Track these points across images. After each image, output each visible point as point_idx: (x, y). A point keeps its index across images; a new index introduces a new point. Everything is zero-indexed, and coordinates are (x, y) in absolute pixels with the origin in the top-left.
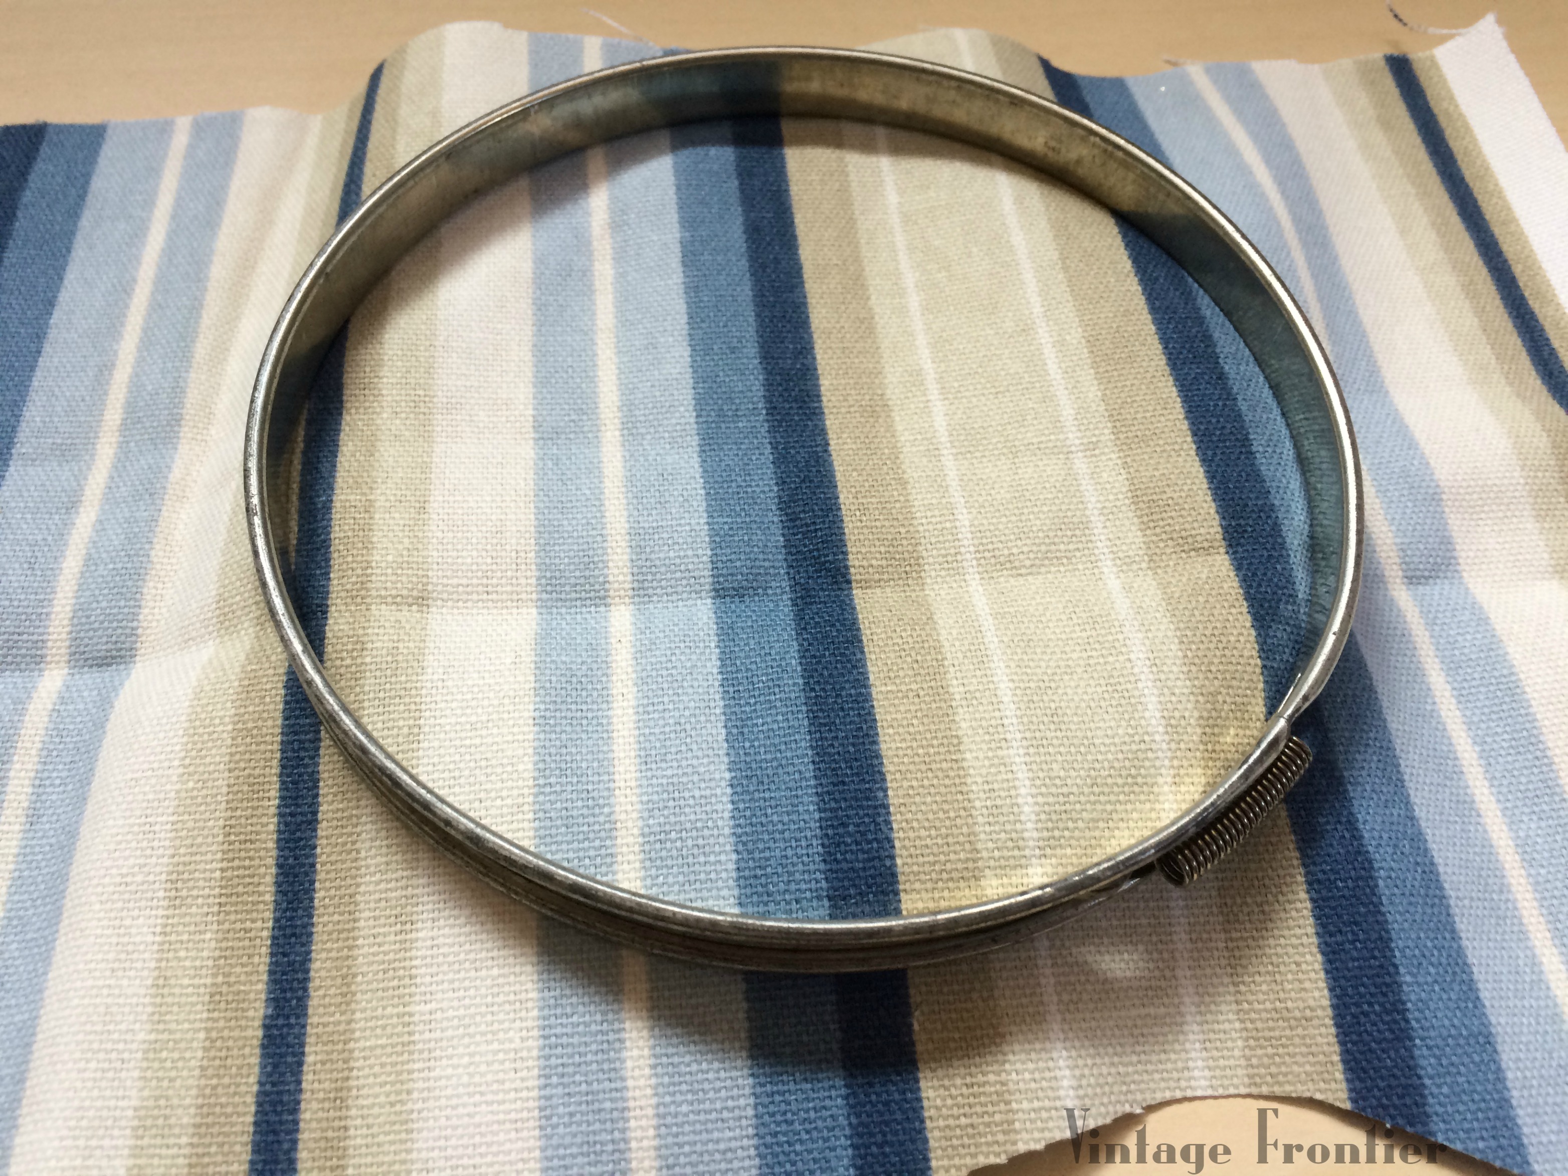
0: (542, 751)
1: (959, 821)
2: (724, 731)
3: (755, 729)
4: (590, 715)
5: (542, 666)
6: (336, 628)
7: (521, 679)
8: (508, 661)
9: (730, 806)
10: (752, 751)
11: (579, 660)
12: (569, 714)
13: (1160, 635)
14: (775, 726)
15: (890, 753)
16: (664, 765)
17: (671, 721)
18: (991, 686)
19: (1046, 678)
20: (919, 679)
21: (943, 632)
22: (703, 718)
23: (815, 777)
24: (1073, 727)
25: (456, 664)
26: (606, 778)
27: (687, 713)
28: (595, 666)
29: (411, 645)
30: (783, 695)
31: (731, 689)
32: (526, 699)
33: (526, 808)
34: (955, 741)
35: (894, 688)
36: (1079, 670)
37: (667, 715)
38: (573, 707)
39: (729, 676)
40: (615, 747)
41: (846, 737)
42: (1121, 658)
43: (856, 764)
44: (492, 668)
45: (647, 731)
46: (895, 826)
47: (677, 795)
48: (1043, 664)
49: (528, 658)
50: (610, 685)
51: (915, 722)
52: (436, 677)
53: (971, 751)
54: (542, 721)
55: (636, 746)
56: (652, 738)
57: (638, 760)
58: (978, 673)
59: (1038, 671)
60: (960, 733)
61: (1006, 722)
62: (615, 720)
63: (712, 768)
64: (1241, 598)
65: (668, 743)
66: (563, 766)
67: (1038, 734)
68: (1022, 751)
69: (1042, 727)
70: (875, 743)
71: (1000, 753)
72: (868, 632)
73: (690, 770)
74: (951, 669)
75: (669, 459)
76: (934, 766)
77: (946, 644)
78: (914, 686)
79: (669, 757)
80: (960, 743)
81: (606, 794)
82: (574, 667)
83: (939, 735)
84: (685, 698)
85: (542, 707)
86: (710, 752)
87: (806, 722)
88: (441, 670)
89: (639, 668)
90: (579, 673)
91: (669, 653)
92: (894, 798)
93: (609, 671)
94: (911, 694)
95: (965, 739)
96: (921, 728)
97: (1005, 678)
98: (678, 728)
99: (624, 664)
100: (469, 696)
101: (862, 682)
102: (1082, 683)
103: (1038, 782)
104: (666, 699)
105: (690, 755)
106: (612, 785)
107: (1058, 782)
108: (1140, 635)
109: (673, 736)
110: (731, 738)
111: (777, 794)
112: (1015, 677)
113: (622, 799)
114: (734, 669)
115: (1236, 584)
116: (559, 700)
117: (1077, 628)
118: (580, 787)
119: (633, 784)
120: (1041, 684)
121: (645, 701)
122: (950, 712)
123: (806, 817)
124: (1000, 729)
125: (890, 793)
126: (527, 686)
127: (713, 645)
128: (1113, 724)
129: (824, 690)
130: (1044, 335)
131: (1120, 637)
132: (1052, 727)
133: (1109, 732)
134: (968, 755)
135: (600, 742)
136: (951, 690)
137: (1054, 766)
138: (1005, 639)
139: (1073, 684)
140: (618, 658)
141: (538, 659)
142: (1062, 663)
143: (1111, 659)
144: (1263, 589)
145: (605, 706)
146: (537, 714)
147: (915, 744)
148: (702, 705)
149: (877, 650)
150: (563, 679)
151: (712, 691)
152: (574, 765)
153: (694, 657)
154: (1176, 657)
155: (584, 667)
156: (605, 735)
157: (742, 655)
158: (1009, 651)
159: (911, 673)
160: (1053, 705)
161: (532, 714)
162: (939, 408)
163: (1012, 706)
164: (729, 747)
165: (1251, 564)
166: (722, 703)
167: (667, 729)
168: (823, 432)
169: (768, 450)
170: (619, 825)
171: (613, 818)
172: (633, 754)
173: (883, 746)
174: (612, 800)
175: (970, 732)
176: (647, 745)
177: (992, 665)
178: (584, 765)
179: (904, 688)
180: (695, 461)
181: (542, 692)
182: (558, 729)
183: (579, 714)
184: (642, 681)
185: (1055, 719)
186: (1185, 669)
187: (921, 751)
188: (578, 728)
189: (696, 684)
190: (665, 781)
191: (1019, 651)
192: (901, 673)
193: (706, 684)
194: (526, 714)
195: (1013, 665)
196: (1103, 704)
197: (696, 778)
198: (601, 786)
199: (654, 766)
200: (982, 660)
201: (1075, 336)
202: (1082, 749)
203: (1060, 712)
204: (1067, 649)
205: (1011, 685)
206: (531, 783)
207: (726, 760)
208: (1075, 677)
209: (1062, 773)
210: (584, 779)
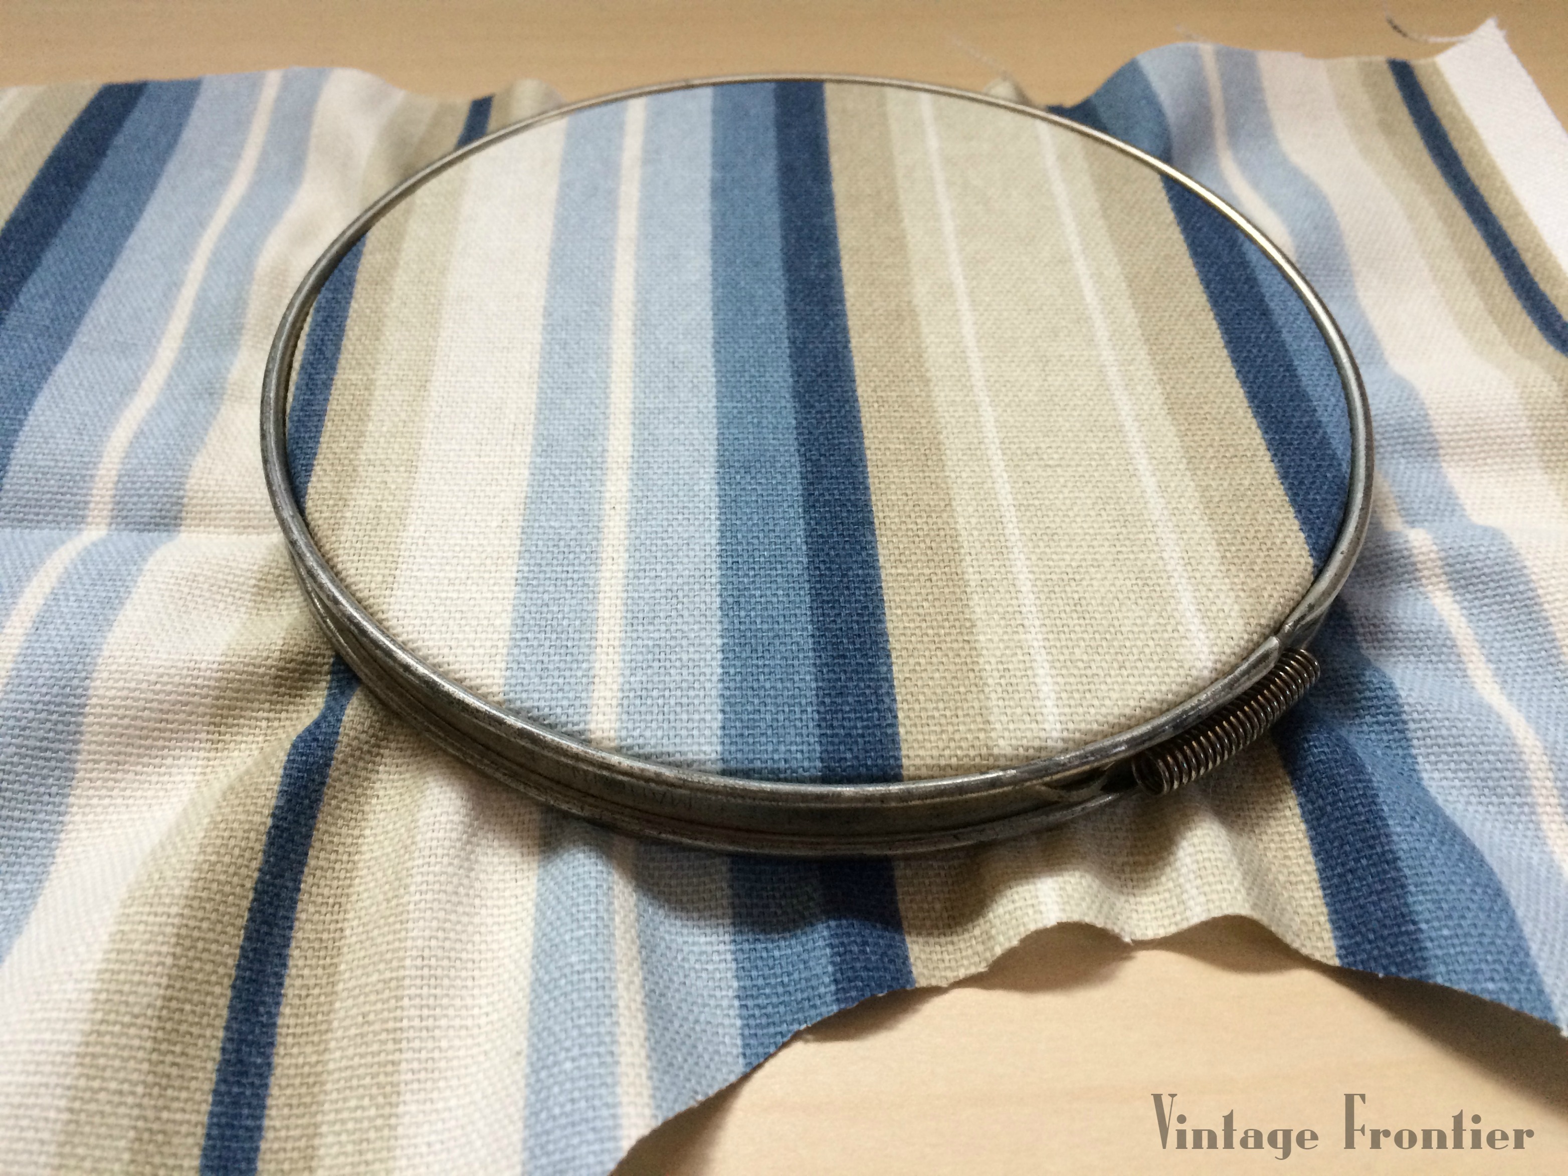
0: (522, 609)
1: (969, 696)
2: (718, 600)
3: (753, 600)
4: (576, 576)
5: (529, 530)
6: (319, 485)
7: (506, 542)
8: (494, 524)
9: (720, 671)
10: (747, 620)
11: (569, 525)
12: (554, 575)
13: (1196, 536)
14: (775, 600)
15: (897, 632)
16: (651, 628)
17: (663, 588)
18: (1010, 576)
19: (1069, 570)
20: (932, 564)
21: (961, 520)
22: (697, 587)
23: (814, 650)
24: (1097, 615)
25: (439, 523)
26: (587, 636)
27: (680, 581)
28: (585, 530)
29: (395, 504)
30: (785, 572)
31: (730, 560)
32: (510, 561)
33: (498, 658)
34: (968, 624)
35: (905, 571)
36: (1107, 564)
37: (658, 581)
38: (559, 569)
39: (729, 547)
40: (600, 608)
41: (850, 615)
42: (1153, 556)
43: (858, 641)
44: (477, 530)
45: (636, 595)
46: (899, 698)
47: (662, 656)
48: (1067, 557)
49: (515, 523)
50: (600, 549)
51: (925, 604)
52: (417, 534)
53: (984, 633)
54: (524, 582)
55: (623, 608)
56: (641, 602)
57: (624, 622)
58: (996, 563)
59: (1062, 563)
60: (973, 617)
61: (1024, 609)
62: (602, 582)
63: (703, 634)
64: (1287, 505)
65: (657, 608)
66: (543, 623)
67: (1058, 622)
68: (1040, 636)
69: (1063, 615)
70: (880, 621)
71: (1016, 637)
72: (881, 515)
73: (679, 635)
74: (968, 558)
75: (682, 348)
76: (943, 646)
77: (963, 533)
78: (927, 571)
79: (657, 621)
80: (973, 626)
81: (586, 650)
82: (562, 531)
83: (951, 618)
84: (679, 567)
85: (526, 569)
86: (703, 620)
87: (808, 599)
88: (423, 528)
89: (633, 535)
90: (568, 538)
91: (665, 523)
92: (899, 672)
93: (600, 536)
94: (922, 578)
95: (979, 623)
96: (932, 610)
97: (1025, 570)
98: (670, 594)
99: (616, 530)
100: (450, 554)
101: (870, 564)
102: (1110, 576)
103: (1058, 665)
104: (659, 567)
105: (680, 620)
106: (593, 643)
107: (1080, 664)
108: (1173, 536)
109: (663, 601)
110: (725, 606)
111: (772, 663)
112: (1035, 569)
113: (604, 657)
114: (734, 541)
115: (1281, 492)
116: (544, 562)
117: (1106, 525)
118: (558, 643)
119: (617, 643)
120: (1065, 576)
121: (637, 567)
122: (964, 597)
123: (802, 685)
124: (1017, 615)
125: (895, 668)
126: (512, 549)
127: (713, 517)
128: (1143, 614)
129: (830, 569)
130: (1081, 267)
131: (1153, 536)
132: (1075, 615)
133: (1138, 621)
134: (982, 638)
135: (585, 602)
136: (966, 577)
137: (1076, 650)
138: (1027, 532)
139: (1099, 576)
140: (611, 524)
141: (525, 524)
142: (1088, 557)
143: (1141, 556)
144: (1311, 497)
145: (592, 568)
146: (520, 575)
147: (924, 625)
148: (697, 573)
149: (889, 533)
150: (550, 543)
151: (708, 560)
152: (555, 623)
153: (692, 528)
154: (1213, 557)
155: (573, 532)
156: (591, 596)
157: (744, 528)
158: (1030, 544)
159: (924, 558)
160: (1076, 596)
161: (515, 575)
162: (967, 317)
163: (1031, 596)
164: (723, 616)
165: (1297, 472)
166: (718, 573)
167: (658, 595)
168: (845, 330)
169: (786, 343)
170: (597, 680)
171: (591, 673)
172: (618, 615)
173: (889, 625)
174: (592, 657)
175: (984, 617)
176: (636, 608)
177: (1011, 556)
178: (565, 622)
179: (915, 572)
180: (709, 352)
181: (527, 555)
182: (541, 589)
183: (564, 575)
184: (634, 549)
185: (1078, 608)
186: (1223, 568)
187: (930, 632)
188: (563, 589)
189: (692, 554)
190: (650, 643)
191: (1041, 544)
192: (914, 558)
193: (702, 554)
194: (508, 575)
195: (1034, 557)
196: (1132, 596)
197: (684, 642)
198: (582, 643)
199: (640, 628)
200: (1001, 552)
201: (1113, 271)
202: (1108, 636)
203: (1083, 602)
204: (1095, 543)
205: (1031, 576)
206: (507, 636)
207: (719, 627)
208: (1102, 569)
209: (1085, 657)
210: (564, 636)
